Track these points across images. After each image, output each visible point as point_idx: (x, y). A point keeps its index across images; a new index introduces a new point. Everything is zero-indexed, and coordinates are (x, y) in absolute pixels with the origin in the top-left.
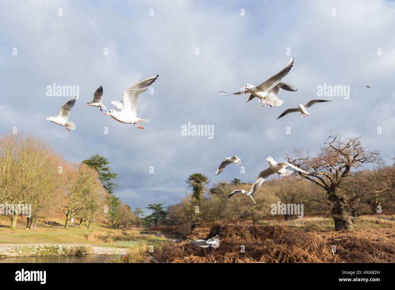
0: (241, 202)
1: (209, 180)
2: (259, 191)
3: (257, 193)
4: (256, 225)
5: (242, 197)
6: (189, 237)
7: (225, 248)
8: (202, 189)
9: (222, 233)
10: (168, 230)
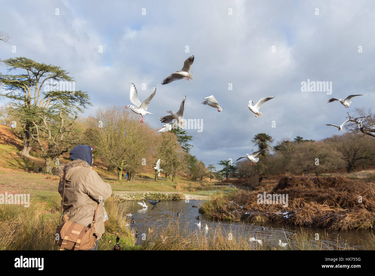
0: (304, 158)
1: (273, 139)
2: (321, 147)
3: (320, 149)
4: (319, 177)
5: (305, 153)
6: (258, 188)
7: (293, 195)
8: (267, 147)
9: (290, 183)
10: (238, 182)
